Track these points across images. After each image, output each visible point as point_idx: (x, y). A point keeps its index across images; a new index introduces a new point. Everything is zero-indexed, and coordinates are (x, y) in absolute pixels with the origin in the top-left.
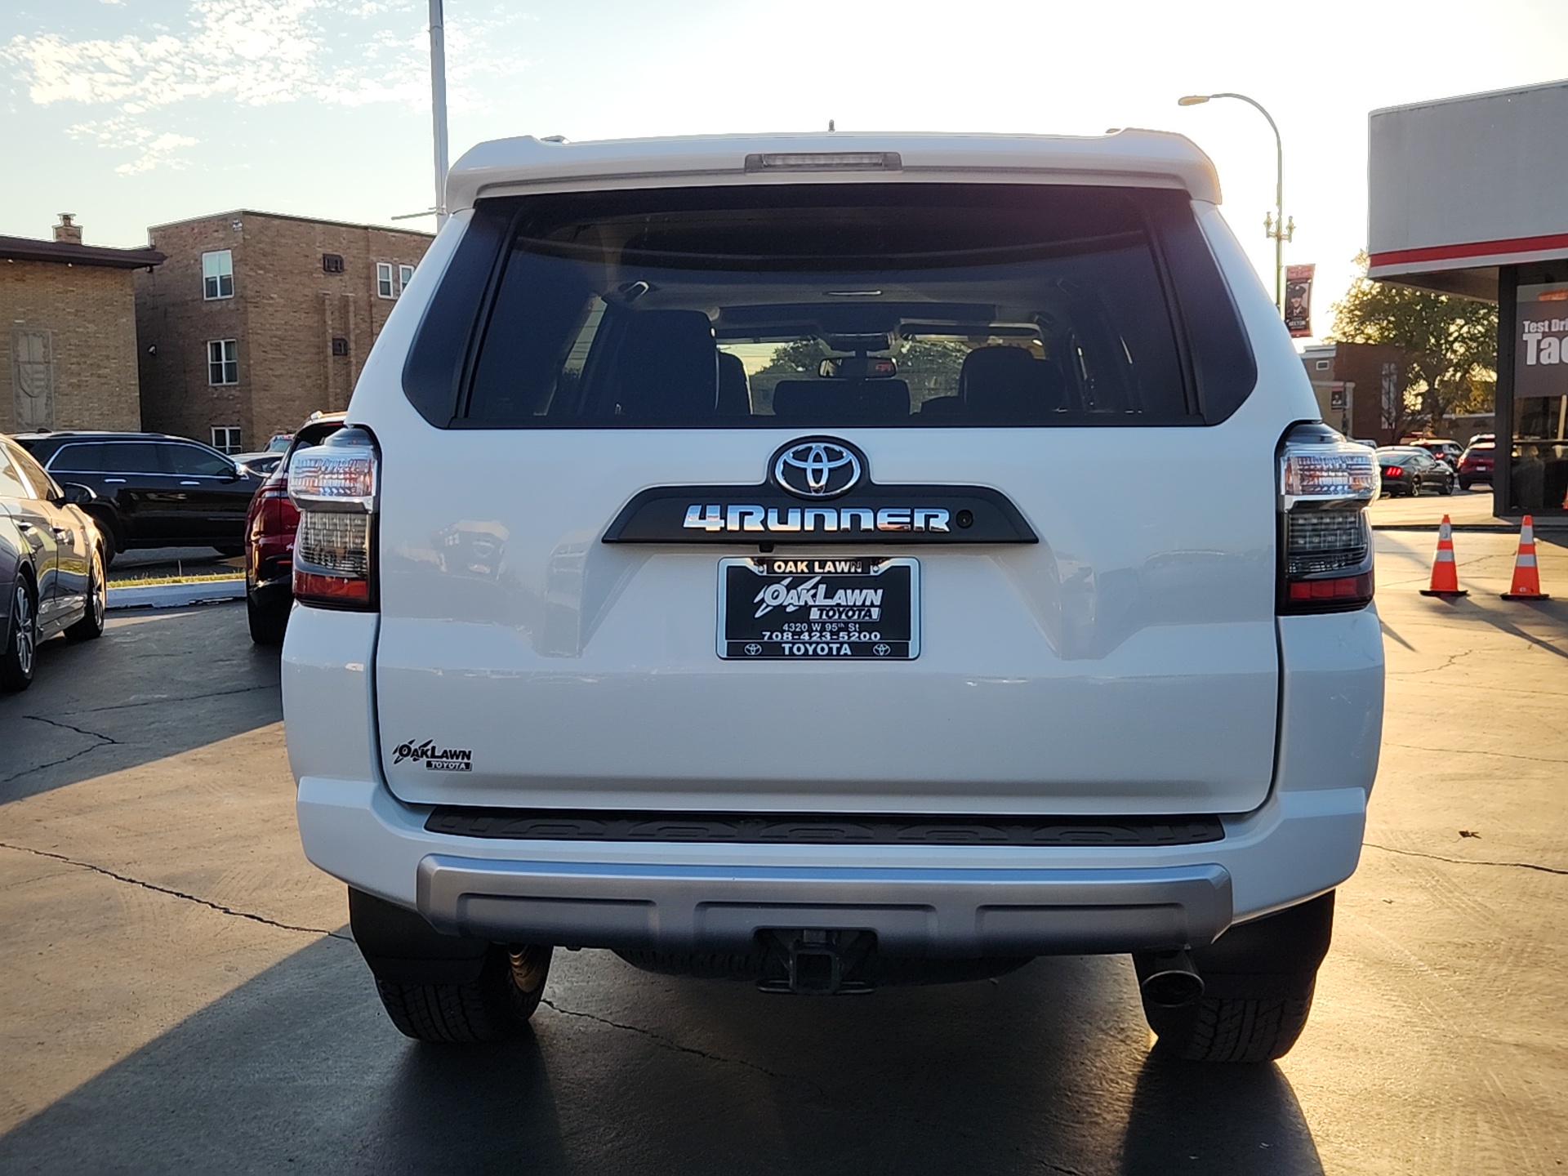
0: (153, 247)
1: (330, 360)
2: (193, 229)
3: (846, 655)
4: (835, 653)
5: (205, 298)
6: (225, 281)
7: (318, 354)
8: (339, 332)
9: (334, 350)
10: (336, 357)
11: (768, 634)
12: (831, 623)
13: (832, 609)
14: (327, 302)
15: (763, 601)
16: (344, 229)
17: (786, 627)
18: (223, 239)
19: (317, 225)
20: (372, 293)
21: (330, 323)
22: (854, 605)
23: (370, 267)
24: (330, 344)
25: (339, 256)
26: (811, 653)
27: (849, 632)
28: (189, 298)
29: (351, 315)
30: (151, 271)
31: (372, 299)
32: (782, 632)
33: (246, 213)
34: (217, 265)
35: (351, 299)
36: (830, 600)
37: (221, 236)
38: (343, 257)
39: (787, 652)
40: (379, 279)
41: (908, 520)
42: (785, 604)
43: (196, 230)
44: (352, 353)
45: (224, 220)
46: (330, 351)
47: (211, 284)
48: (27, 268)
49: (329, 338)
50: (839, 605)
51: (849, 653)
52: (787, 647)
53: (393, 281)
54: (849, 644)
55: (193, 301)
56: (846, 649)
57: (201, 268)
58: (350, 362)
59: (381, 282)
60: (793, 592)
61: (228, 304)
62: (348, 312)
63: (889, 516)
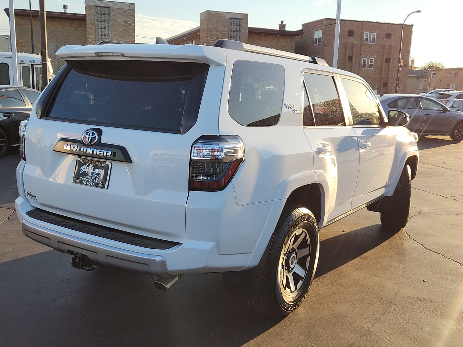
0: (302, 30)
1: (347, 62)
2: (313, 24)
3: (93, 186)
4: (91, 185)
5: (314, 44)
6: (320, 39)
7: (343, 60)
8: (350, 54)
9: (348, 59)
10: (349, 62)
11: (81, 178)
12: (93, 177)
13: (94, 174)
14: (348, 45)
15: (82, 169)
16: (356, 22)
17: (85, 177)
18: (320, 27)
19: (348, 21)
20: (362, 42)
21: (348, 51)
22: (98, 173)
23: (362, 34)
24: (347, 58)
25: (353, 31)
26: (87, 184)
27: (96, 180)
28: (310, 44)
29: (355, 49)
30: (301, 37)
31: (362, 44)
32: (84, 178)
33: (327, 19)
34: (318, 35)
35: (355, 44)
36: (93, 171)
37: (320, 26)
38: (355, 31)
39: (83, 183)
40: (364, 38)
41: (103, 153)
42: (86, 171)
43: (314, 24)
44: (354, 60)
45: (321, 21)
46: (347, 60)
47: (316, 40)
48: (268, 37)
49: (347, 56)
50: (95, 173)
51: (94, 185)
52: (83, 181)
53: (369, 38)
54: (95, 183)
55: (311, 45)
56: (94, 184)
57: (314, 36)
58: (352, 63)
59: (365, 38)
60: (88, 168)
61: (319, 46)
62: (354, 48)
63: (100, 151)
